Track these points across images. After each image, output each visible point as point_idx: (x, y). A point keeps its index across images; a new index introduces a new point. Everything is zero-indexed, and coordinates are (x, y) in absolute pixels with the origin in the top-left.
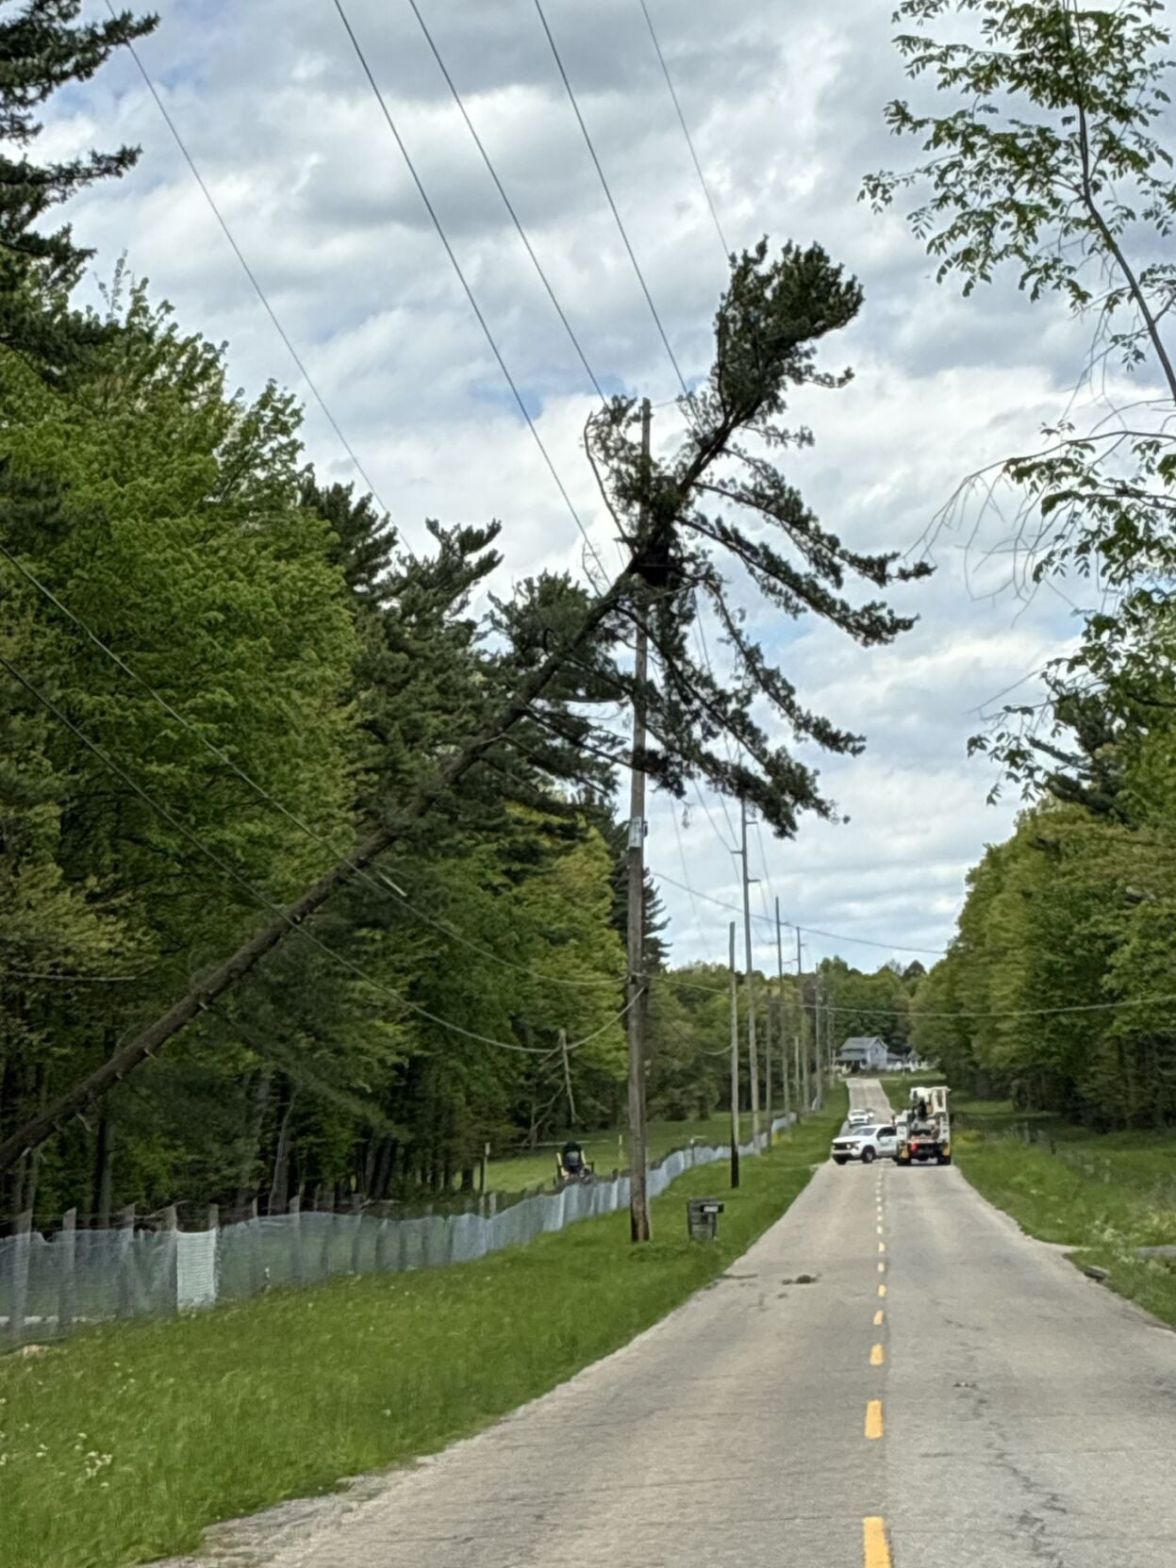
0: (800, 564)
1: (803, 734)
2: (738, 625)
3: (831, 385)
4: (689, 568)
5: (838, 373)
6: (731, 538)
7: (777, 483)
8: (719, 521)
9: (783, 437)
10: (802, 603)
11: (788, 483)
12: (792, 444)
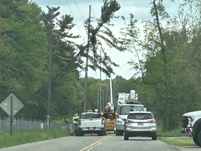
0: (112, 41)
1: (112, 64)
2: (104, 50)
3: (116, 18)
4: (97, 42)
5: (117, 17)
6: (103, 38)
7: (109, 30)
8: (101, 35)
9: (110, 25)
10: (112, 46)
11: (111, 30)
12: (111, 25)
